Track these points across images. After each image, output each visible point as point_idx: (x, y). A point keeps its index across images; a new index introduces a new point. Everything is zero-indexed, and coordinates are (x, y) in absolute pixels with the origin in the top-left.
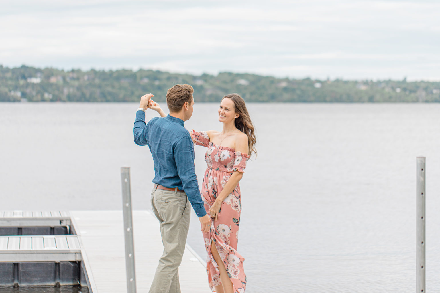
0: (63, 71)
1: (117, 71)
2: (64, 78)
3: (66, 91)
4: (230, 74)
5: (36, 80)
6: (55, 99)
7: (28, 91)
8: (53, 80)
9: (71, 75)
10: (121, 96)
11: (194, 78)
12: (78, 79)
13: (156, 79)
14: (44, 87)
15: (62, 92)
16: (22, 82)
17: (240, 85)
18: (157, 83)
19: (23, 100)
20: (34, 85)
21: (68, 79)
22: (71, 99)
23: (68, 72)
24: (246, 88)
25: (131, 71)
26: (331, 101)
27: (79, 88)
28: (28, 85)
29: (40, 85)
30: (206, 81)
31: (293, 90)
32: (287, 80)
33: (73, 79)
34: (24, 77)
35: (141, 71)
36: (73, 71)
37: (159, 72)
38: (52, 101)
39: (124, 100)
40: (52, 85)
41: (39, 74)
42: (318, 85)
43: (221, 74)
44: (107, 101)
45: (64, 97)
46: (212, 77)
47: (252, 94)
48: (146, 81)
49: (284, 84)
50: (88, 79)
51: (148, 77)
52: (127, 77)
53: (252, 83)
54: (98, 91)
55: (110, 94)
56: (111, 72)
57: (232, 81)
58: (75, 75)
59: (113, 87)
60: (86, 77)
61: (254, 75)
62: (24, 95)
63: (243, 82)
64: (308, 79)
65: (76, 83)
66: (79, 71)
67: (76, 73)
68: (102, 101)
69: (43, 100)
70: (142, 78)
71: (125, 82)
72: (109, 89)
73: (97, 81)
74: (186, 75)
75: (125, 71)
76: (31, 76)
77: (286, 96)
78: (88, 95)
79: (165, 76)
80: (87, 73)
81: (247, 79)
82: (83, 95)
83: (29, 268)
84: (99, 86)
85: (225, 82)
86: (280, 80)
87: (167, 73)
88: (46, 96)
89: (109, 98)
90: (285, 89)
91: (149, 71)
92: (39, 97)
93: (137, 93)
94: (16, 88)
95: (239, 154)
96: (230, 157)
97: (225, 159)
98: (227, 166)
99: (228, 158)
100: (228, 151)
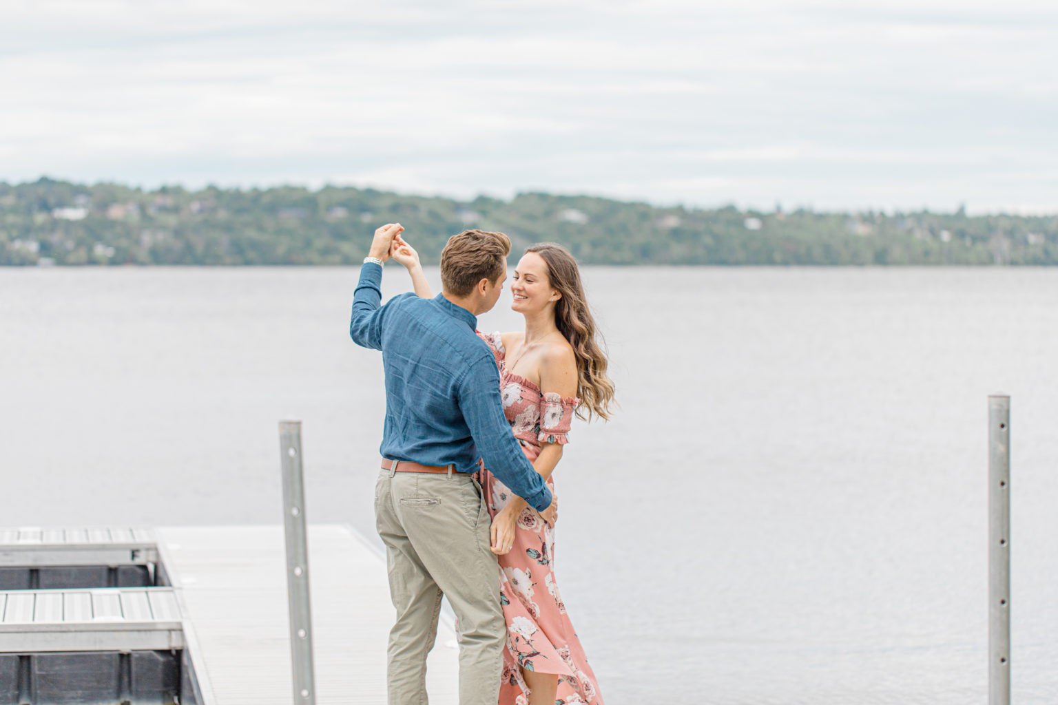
0: (139, 190)
1: (272, 191)
2: (142, 208)
3: (147, 238)
4: (543, 196)
5: (74, 214)
6: (122, 259)
7: (55, 238)
8: (116, 212)
9: (160, 200)
10: (281, 250)
11: (457, 206)
12: (175, 210)
13: (364, 209)
14: (94, 230)
15: (138, 242)
16: (40, 218)
17: (568, 223)
18: (366, 219)
19: (44, 261)
20: (69, 224)
21: (151, 211)
22: (159, 258)
23: (153, 193)
24: (580, 230)
25: (304, 189)
26: (785, 263)
27: (178, 232)
28: (55, 225)
29: (83, 224)
30: (484, 213)
31: (695, 236)
32: (679, 211)
33: (163, 209)
34: (46, 207)
35: (329, 189)
36: (164, 191)
37: (371, 193)
38: (113, 262)
39: (287, 261)
40: (112, 224)
41: (81, 200)
42: (753, 224)
43: (520, 196)
44: (248, 263)
45: (142, 254)
46: (499, 204)
47: (595, 244)
48: (340, 213)
49: (672, 222)
50: (201, 211)
51: (343, 204)
52: (295, 205)
53: (596, 219)
54: (224, 239)
55: (254, 245)
56: (256, 196)
57: (548, 213)
58: (169, 201)
59: (261, 229)
60: (195, 206)
61: (599, 200)
62: (45, 249)
63: (574, 216)
64: (730, 209)
65: (172, 220)
66: (178, 191)
67: (172, 196)
68: (234, 264)
69: (92, 262)
70: (329, 208)
71: (290, 218)
72: (252, 234)
73: (222, 215)
74: (438, 200)
75: (290, 189)
76: (62, 204)
77: (678, 249)
78: (200, 249)
79: (385, 203)
80: (198, 196)
81: (582, 209)
82: (189, 248)
83: (57, 668)
84: (228, 228)
85: (531, 217)
86: (663, 212)
87: (391, 195)
88: (100, 250)
89: (251, 255)
90: (676, 233)
91: (348, 189)
92: (82, 254)
93: (320, 243)
94: (26, 232)
95: (554, 399)
96: (520, 402)
97: (509, 405)
98: (514, 422)
99: (516, 403)
100: (520, 387)
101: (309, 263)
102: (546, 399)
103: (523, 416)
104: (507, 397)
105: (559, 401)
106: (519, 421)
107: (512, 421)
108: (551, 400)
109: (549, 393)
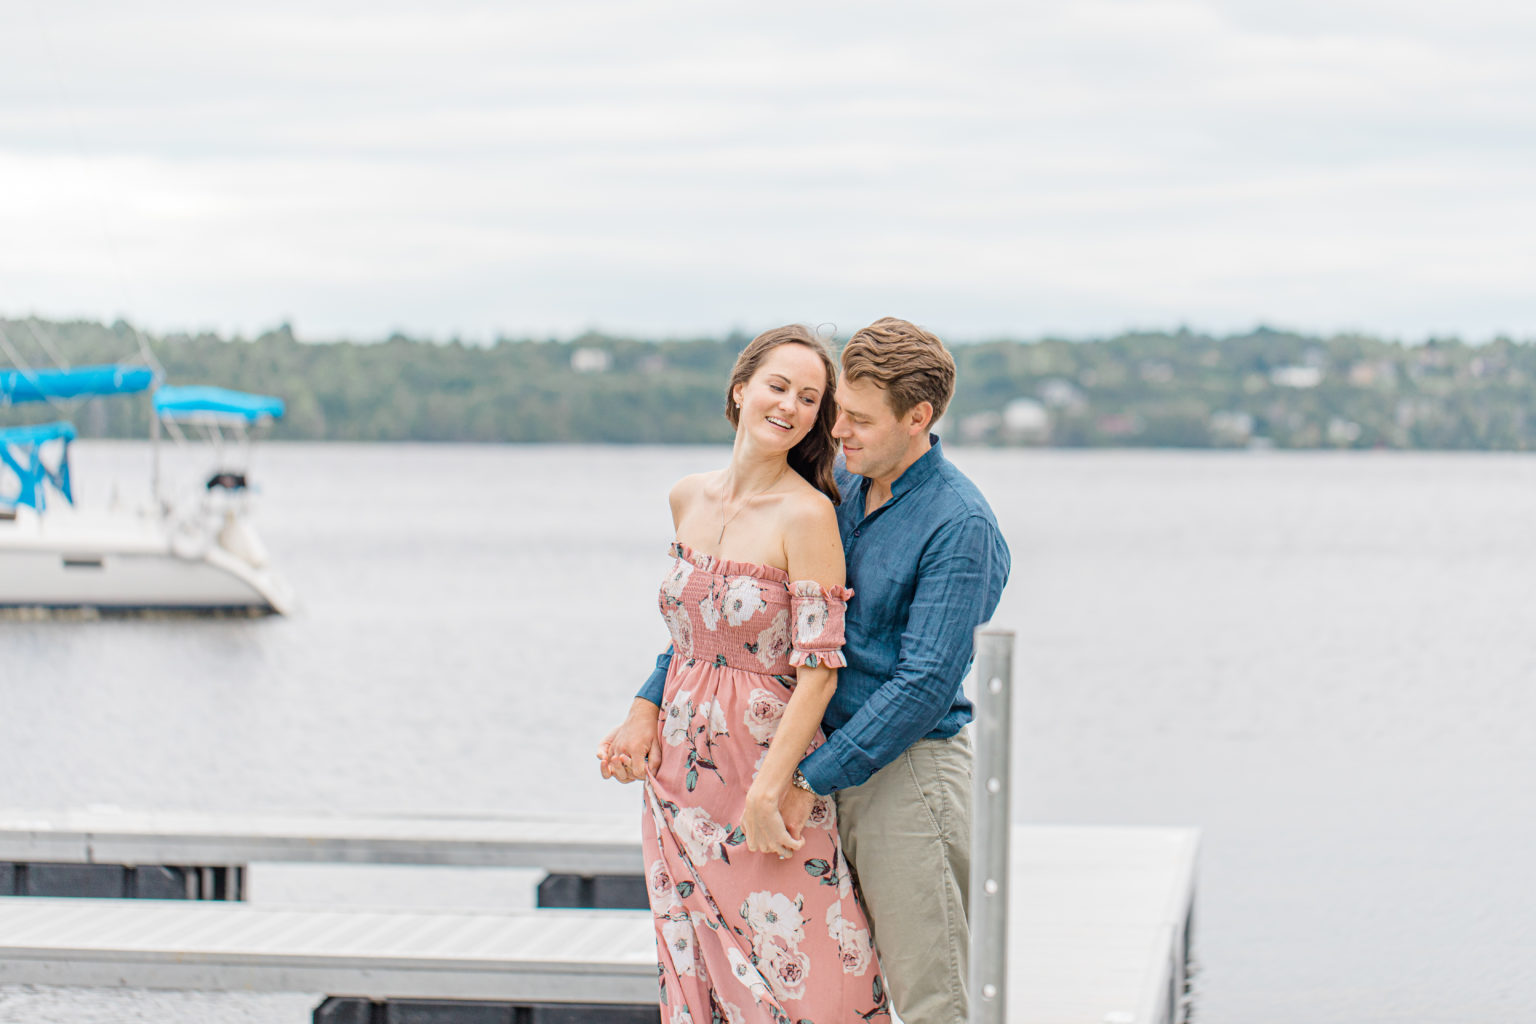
0: (1397, 344)
2: (1401, 369)
3: (1406, 412)
5: (1302, 377)
6: (1370, 441)
7: (1275, 412)
8: (1362, 375)
9: (1425, 358)
12: (1449, 371)
14: (1330, 400)
15: (1392, 417)
16: (1254, 383)
19: (1260, 441)
20: (1294, 394)
21: (1414, 374)
22: (1423, 440)
23: (1416, 349)
27: (1451, 404)
28: (1274, 393)
29: (1319, 393)
33: (1431, 370)
34: (1262, 367)
36: (1432, 344)
38: (1358, 445)
40: (1354, 392)
41: (1313, 356)
45: (1399, 435)
50: (1485, 373)
54: (1517, 415)
58: (1439, 359)
60: (1476, 366)
62: (1261, 428)
65: (1443, 387)
66: (1453, 344)
67: (1443, 351)
69: (1325, 445)
73: (1516, 379)
76: (1286, 362)
78: (1482, 428)
80: (1482, 351)
84: (1523, 397)
88: (1339, 430)
92: (1312, 435)
94: (1234, 402)
95: (809, 591)
96: (763, 610)
97: (747, 619)
98: (755, 645)
99: (757, 613)
100: (756, 583)
102: (796, 592)
103: (770, 631)
104: (740, 606)
105: (819, 594)
106: (764, 641)
107: (752, 643)
108: (804, 594)
109: (800, 582)
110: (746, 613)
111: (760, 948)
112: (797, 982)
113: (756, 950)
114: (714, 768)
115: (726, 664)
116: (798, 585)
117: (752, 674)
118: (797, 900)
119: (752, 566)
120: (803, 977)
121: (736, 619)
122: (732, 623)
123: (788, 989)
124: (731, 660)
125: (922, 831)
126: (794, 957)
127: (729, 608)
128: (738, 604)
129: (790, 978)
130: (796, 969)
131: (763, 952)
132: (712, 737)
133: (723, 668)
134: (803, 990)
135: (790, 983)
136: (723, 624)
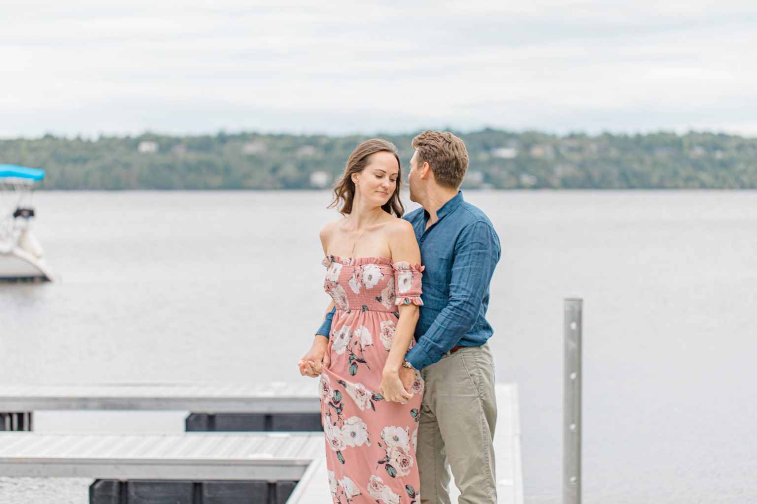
0: (554, 136)
1: (651, 136)
2: (556, 148)
3: (559, 171)
5: (507, 153)
6: (541, 185)
7: (494, 170)
8: (537, 152)
9: (569, 143)
10: (655, 179)
12: (580, 149)
13: (716, 148)
14: (521, 165)
15: (552, 173)
16: (483, 156)
18: (719, 155)
19: (487, 185)
20: (503, 161)
21: (563, 151)
22: (568, 184)
23: (564, 138)
25: (674, 134)
27: (582, 166)
28: (494, 161)
29: (515, 161)
33: (571, 149)
34: (487, 148)
35: (692, 134)
36: (572, 136)
37: (723, 136)
38: (536, 187)
39: (661, 186)
40: (533, 161)
41: (512, 142)
44: (631, 187)
45: (555, 181)
48: (699, 152)
50: (598, 150)
51: (703, 145)
52: (667, 145)
54: (614, 171)
55: (636, 175)
56: (639, 138)
58: (575, 143)
59: (641, 162)
60: (594, 147)
62: (487, 179)
65: (576, 157)
66: (582, 136)
67: (577, 140)
68: (621, 188)
69: (520, 187)
70: (691, 147)
71: (662, 155)
72: (636, 167)
73: (614, 153)
75: (663, 134)
76: (499, 145)
78: (597, 178)
79: (733, 144)
80: (597, 140)
82: (589, 177)
83: (221, 492)
84: (617, 162)
87: (737, 137)
88: (526, 179)
89: (634, 181)
91: (705, 134)
92: (513, 182)
93: (683, 173)
94: (475, 167)
95: (404, 267)
96: (383, 279)
97: (376, 284)
98: (380, 298)
99: (380, 280)
100: (377, 266)
101: (676, 187)
102: (397, 268)
103: (387, 289)
104: (371, 278)
105: (408, 268)
106: (384, 295)
107: (379, 297)
108: (401, 268)
109: (399, 263)
110: (375, 281)
111: (391, 454)
112: (407, 467)
113: (388, 455)
114: (365, 362)
115: (368, 310)
116: (397, 265)
117: (381, 313)
118: (407, 430)
119: (374, 258)
120: (409, 466)
121: (370, 285)
122: (368, 287)
123: (403, 471)
124: (369, 307)
125: (470, 394)
126: (406, 456)
127: (366, 280)
128: (370, 277)
129: (404, 466)
130: (406, 462)
131: (392, 456)
132: (363, 347)
133: (367, 311)
134: (409, 471)
135: (404, 468)
136: (363, 289)
